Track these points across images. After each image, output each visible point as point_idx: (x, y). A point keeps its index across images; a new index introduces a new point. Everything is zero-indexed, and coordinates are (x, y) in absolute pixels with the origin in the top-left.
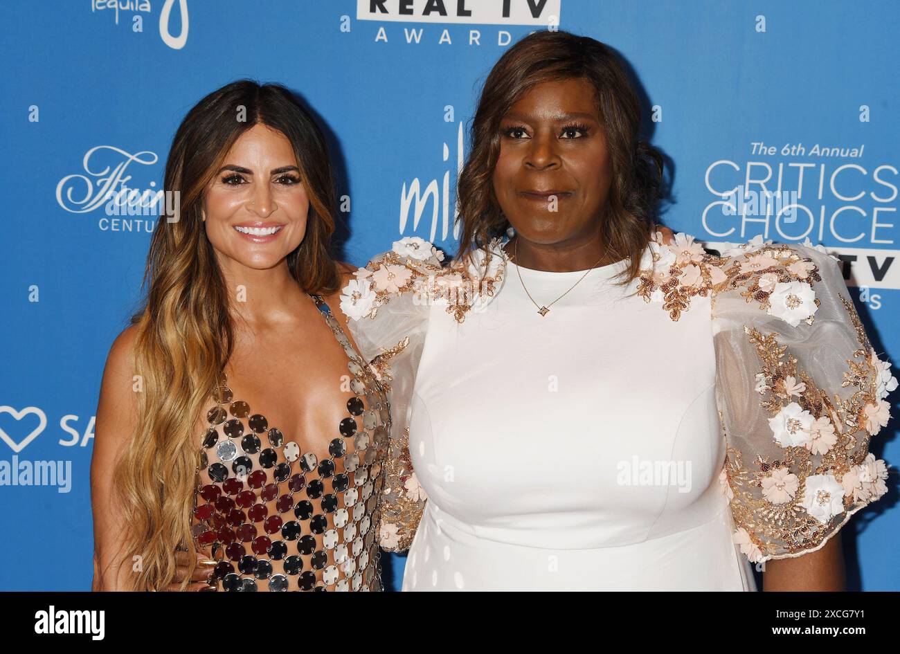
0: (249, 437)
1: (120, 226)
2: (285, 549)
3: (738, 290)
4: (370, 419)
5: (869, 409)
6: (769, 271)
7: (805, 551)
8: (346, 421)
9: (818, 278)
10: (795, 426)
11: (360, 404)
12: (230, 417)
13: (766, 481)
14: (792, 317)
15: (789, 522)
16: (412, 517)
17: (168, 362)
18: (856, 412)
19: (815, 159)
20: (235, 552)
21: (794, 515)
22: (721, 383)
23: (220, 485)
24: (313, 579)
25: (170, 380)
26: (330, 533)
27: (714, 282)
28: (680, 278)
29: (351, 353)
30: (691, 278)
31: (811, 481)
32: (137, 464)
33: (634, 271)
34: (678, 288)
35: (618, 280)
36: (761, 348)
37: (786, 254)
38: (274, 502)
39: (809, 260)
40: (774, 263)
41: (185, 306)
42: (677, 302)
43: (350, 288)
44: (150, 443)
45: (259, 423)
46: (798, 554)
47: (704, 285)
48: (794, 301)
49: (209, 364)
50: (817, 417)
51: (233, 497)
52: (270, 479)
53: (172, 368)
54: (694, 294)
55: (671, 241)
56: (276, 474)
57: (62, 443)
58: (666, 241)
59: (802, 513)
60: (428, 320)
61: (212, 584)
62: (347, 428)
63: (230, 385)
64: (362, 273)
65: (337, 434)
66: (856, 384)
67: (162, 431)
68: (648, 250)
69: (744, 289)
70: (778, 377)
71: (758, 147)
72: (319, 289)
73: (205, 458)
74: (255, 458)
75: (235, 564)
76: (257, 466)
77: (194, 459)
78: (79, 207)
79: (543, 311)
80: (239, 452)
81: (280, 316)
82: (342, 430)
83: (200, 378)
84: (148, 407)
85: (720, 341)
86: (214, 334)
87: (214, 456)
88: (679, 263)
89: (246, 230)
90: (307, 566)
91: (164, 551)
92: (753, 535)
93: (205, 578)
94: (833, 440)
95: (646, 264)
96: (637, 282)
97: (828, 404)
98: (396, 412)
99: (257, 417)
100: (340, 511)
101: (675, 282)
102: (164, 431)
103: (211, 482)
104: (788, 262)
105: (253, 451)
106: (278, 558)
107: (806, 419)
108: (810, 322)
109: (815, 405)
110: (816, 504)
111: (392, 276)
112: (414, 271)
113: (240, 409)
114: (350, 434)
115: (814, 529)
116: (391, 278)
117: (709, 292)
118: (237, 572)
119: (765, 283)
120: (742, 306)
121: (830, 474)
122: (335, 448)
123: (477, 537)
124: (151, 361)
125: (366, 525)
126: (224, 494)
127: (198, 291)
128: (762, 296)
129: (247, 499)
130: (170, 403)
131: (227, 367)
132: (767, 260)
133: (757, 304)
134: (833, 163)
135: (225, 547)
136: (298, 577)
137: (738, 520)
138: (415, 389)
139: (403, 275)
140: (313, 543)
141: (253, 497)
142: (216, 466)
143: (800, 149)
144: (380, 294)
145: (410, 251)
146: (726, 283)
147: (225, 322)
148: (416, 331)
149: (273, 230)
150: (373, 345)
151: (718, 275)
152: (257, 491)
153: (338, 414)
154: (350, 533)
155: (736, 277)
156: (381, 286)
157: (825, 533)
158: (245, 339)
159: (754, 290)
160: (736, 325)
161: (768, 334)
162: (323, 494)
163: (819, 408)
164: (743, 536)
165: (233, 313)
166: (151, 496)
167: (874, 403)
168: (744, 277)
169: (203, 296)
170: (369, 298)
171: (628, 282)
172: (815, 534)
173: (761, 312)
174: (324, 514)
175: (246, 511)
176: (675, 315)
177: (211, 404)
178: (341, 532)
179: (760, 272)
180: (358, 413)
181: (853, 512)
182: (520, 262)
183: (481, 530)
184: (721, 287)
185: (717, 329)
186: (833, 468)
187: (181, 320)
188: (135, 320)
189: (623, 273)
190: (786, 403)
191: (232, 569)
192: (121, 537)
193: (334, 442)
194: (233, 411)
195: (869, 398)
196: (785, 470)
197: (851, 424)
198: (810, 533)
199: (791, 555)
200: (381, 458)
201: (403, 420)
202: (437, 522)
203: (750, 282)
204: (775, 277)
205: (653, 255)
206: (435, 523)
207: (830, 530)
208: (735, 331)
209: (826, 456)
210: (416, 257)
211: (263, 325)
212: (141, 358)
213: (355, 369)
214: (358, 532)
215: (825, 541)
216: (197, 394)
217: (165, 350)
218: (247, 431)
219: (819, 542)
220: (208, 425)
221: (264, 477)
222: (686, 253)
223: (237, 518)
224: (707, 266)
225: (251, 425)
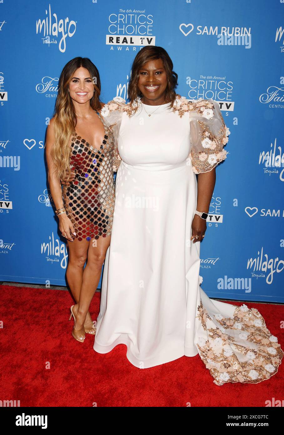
0: (81, 144)
1: (51, 96)
2: (91, 171)
3: (195, 111)
4: (109, 141)
5: (224, 139)
6: (203, 106)
7: (207, 171)
8: (104, 141)
9: (214, 108)
10: (207, 143)
11: (107, 137)
12: (77, 140)
13: (200, 156)
14: (208, 117)
15: (205, 165)
16: (118, 164)
17: (62, 126)
18: (221, 140)
19: (214, 80)
20: (80, 172)
21: (206, 163)
22: (191, 133)
23: (75, 156)
24: (98, 177)
25: (63, 130)
26: (101, 167)
27: (190, 109)
28: (182, 108)
29: (105, 125)
30: (185, 108)
31: (210, 155)
32: (56, 150)
33: (172, 105)
34: (182, 110)
35: (168, 108)
36: (201, 125)
37: (207, 102)
38: (88, 160)
39: (212, 104)
40: (205, 104)
41: (65, 112)
42: (181, 114)
43: (103, 109)
44: (59, 145)
45: (84, 141)
46: (206, 172)
47: (188, 110)
48: (208, 114)
49: (72, 126)
50: (212, 141)
51: (79, 159)
52: (87, 154)
53: (63, 128)
54: (185, 112)
55: (180, 99)
56: (88, 153)
57: (40, 147)
58: (179, 99)
59: (208, 163)
60: (122, 117)
61: (75, 179)
62: (104, 142)
63: (76, 132)
64: (106, 105)
65: (102, 144)
66: (221, 133)
67: (61, 142)
68: (175, 101)
69: (197, 111)
70: (204, 132)
71: (202, 76)
72: (97, 109)
73: (71, 149)
74: (83, 149)
75: (80, 175)
76: (84, 151)
77: (69, 150)
78: (41, 92)
79: (150, 115)
80: (79, 148)
81: (88, 116)
82: (103, 143)
83: (70, 129)
84: (58, 136)
85: (191, 123)
86: (73, 119)
87: (73, 149)
88: (182, 104)
89: (79, 94)
90: (96, 175)
91: (64, 171)
92: (196, 168)
93: (73, 178)
94: (215, 146)
95: (175, 104)
96: (172, 109)
97: (215, 138)
98: (115, 138)
99: (83, 140)
100: (103, 162)
101: (181, 109)
102: (62, 143)
103: (73, 155)
104: (208, 104)
105: (83, 148)
106: (90, 173)
107: (210, 142)
108: (212, 119)
109: (211, 138)
110: (211, 161)
111: (113, 106)
112: (119, 105)
113: (79, 138)
114: (105, 144)
115: (210, 166)
116: (113, 107)
117: (189, 111)
118: (80, 176)
119: (202, 109)
120: (196, 114)
121: (214, 154)
122: (101, 147)
123: (134, 168)
124: (58, 125)
125: (109, 165)
126: (76, 158)
127: (69, 109)
128: (201, 112)
129: (82, 159)
130: (63, 136)
131: (76, 127)
132: (203, 103)
133: (200, 114)
134: (218, 81)
135: (77, 171)
136: (94, 177)
137: (193, 165)
138: (119, 134)
139: (116, 106)
140: (97, 169)
141: (83, 159)
142: (74, 151)
143: (211, 77)
144: (111, 111)
145: (117, 100)
146: (193, 109)
147: (75, 117)
148: (119, 120)
149: (85, 94)
150: (109, 123)
151: (191, 107)
152: (84, 157)
153: (102, 139)
154: (106, 167)
155: (195, 108)
156: (111, 109)
157: (212, 167)
158: (80, 121)
159: (200, 111)
160: (195, 119)
161: (202, 121)
162: (99, 158)
163: (213, 139)
164: (194, 168)
165: (77, 115)
166: (60, 158)
167: (225, 138)
168: (197, 108)
169: (69, 110)
170: (108, 112)
171: (170, 108)
172: (210, 168)
173: (200, 116)
174: (100, 163)
175: (82, 162)
176: (181, 117)
177: (72, 137)
178: (104, 167)
179: (201, 106)
180: (107, 139)
181: (219, 163)
182: (144, 103)
183: (134, 167)
184: (192, 110)
185: (191, 120)
186: (215, 153)
187: (64, 116)
188: (54, 116)
189: (169, 106)
190: (205, 138)
191: (79, 176)
192: (53, 167)
193: (101, 146)
194: (77, 138)
195: (224, 136)
196: (204, 153)
197: (220, 143)
198: (209, 167)
199: (204, 172)
200: (113, 149)
201: (117, 140)
202: (126, 166)
203: (198, 109)
204: (204, 108)
205: (176, 102)
206: (125, 166)
207: (213, 166)
208: (195, 121)
209: (214, 150)
210: (119, 102)
211: (84, 118)
212: (56, 125)
213: (106, 128)
214: (108, 167)
215: (212, 169)
216: (69, 133)
217: (61, 123)
218: (81, 143)
219: (211, 169)
220: (72, 142)
221: (85, 154)
222: (184, 101)
223: (80, 164)
224: (189, 105)
225: (82, 141)
